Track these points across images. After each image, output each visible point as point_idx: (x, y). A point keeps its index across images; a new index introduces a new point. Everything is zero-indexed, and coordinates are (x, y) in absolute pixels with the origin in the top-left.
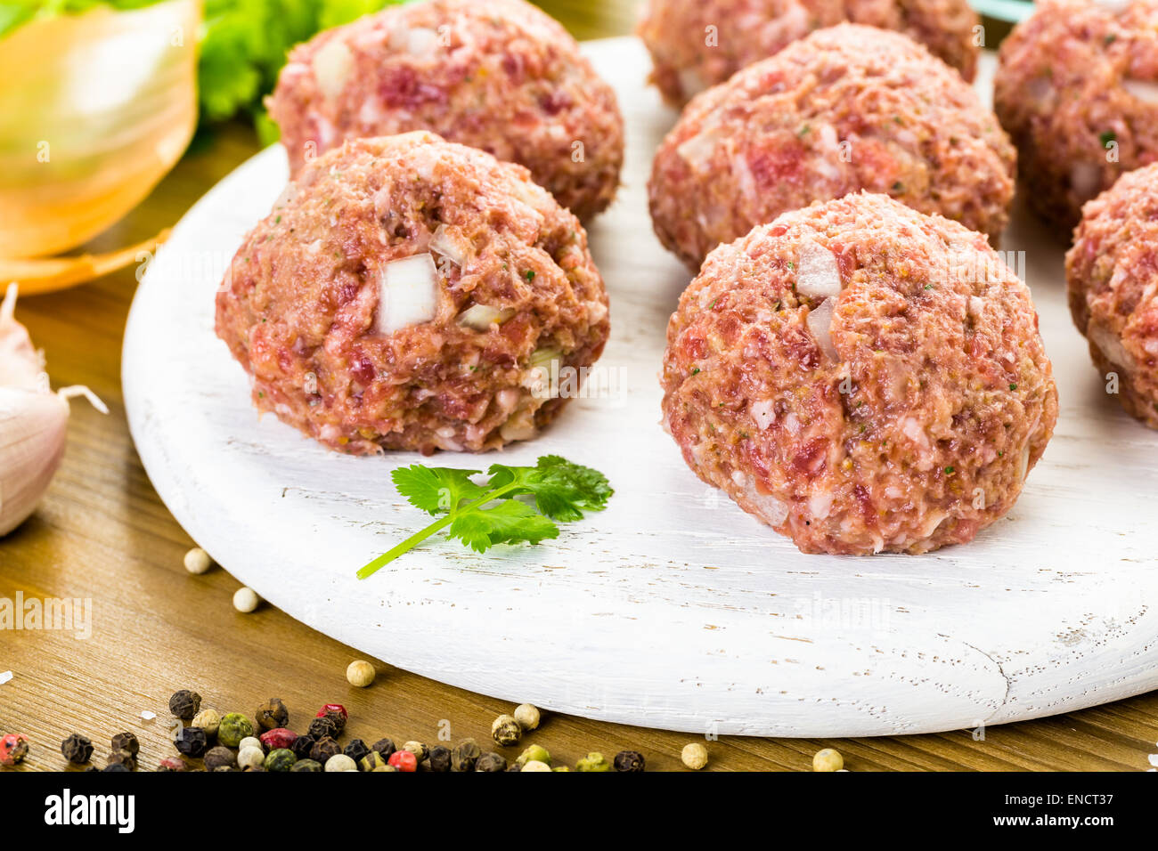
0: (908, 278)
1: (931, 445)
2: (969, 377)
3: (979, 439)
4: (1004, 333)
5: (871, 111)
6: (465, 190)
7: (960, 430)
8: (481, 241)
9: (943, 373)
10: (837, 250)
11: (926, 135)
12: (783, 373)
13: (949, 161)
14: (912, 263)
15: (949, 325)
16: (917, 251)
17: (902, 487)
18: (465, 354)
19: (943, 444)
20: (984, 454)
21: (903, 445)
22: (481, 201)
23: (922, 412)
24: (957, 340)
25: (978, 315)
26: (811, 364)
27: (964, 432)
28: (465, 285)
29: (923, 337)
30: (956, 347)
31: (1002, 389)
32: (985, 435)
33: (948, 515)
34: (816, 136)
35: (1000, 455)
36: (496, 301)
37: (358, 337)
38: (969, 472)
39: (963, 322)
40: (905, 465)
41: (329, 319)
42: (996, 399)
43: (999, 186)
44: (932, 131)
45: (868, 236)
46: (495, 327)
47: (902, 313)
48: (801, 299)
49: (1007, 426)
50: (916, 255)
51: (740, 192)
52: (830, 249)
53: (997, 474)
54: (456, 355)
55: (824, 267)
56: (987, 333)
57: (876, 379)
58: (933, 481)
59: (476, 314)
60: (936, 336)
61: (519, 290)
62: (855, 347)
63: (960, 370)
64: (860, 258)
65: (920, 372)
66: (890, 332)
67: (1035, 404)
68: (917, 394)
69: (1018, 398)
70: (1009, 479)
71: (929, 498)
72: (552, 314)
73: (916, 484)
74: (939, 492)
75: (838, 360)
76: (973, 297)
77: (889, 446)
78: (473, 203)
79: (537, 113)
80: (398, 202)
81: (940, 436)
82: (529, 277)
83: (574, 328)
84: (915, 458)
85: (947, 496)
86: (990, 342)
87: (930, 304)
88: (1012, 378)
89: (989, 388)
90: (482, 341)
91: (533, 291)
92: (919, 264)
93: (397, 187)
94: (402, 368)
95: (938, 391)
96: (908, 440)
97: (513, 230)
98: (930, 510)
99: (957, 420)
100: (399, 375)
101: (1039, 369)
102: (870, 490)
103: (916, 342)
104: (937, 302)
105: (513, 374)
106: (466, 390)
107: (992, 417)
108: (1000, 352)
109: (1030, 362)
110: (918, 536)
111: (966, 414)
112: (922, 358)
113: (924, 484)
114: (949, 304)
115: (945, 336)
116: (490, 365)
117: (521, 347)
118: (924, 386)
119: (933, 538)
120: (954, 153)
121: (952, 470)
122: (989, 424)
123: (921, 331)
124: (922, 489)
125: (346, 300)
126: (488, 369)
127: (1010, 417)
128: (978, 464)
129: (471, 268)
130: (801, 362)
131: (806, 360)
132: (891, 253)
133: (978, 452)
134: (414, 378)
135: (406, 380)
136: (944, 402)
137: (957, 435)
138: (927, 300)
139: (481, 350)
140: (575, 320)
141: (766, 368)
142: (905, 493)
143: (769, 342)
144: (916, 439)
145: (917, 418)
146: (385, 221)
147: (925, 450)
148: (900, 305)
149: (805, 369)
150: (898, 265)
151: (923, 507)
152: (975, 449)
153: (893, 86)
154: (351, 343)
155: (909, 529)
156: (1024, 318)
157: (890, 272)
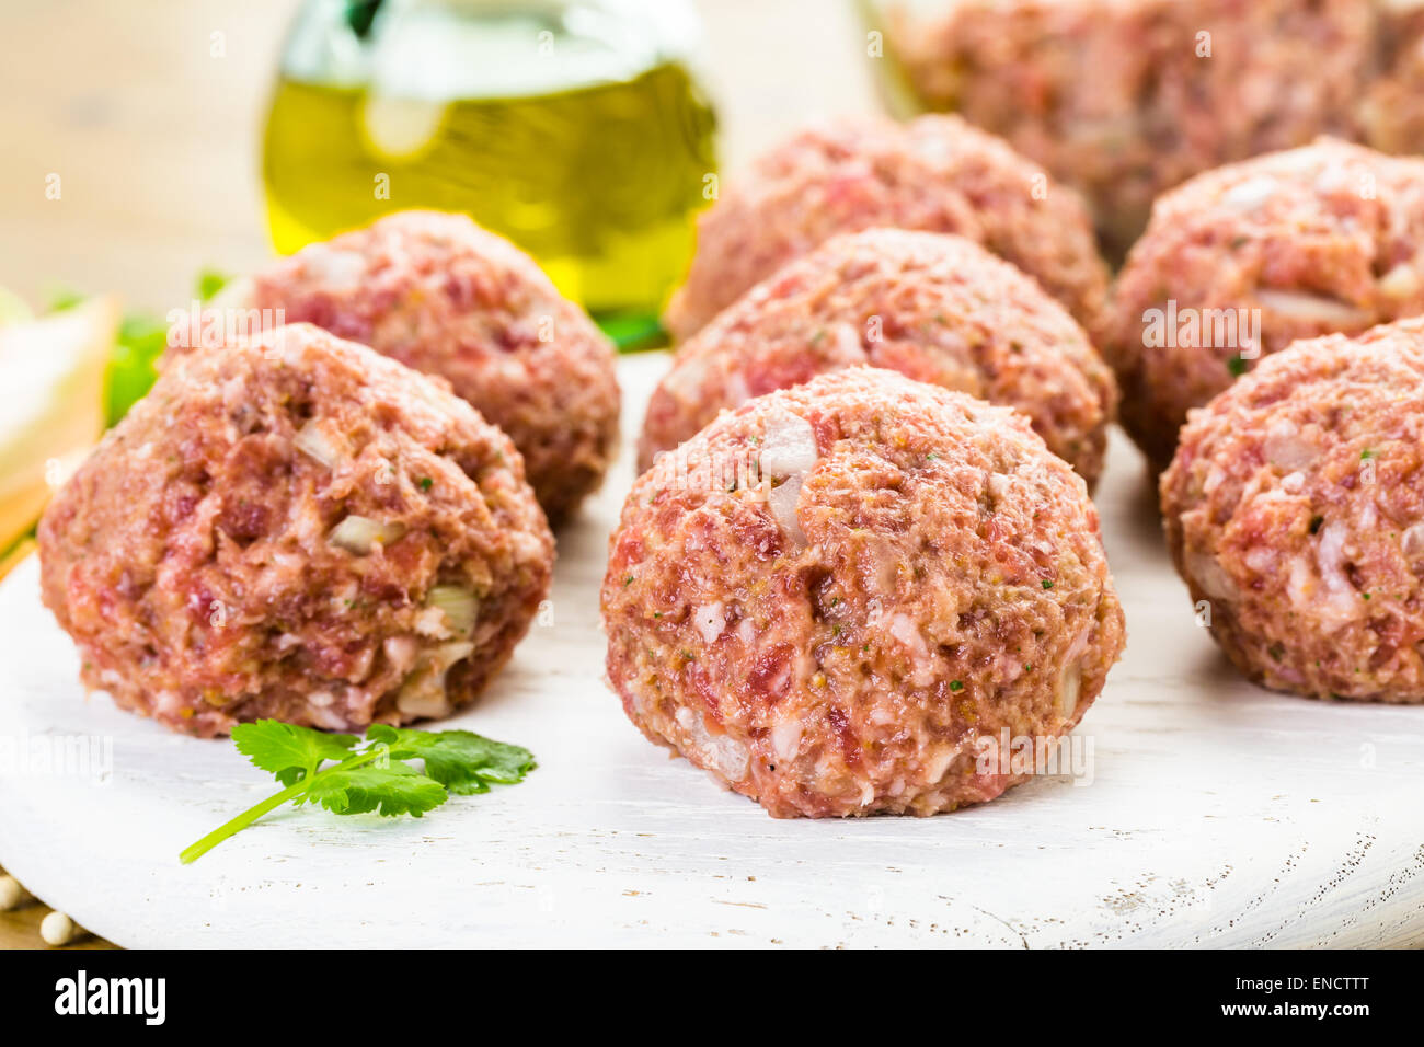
0: (907, 448)
1: (930, 651)
2: (983, 565)
3: (997, 646)
4: (1037, 518)
5: (905, 309)
6: (342, 379)
7: (970, 632)
8: (361, 438)
9: (947, 560)
10: (814, 419)
11: (978, 338)
12: (733, 566)
13: (1007, 368)
14: (912, 429)
15: (957, 500)
16: (921, 415)
17: (892, 707)
18: (337, 583)
19: (948, 651)
20: (1006, 667)
21: (890, 649)
22: (364, 393)
23: (916, 606)
24: (967, 518)
25: (1000, 494)
26: (770, 552)
27: (976, 636)
28: (335, 491)
29: (919, 513)
30: (966, 528)
31: (1031, 585)
32: (1005, 640)
33: (958, 750)
34: (833, 342)
35: (1028, 671)
36: (379, 514)
37: (198, 565)
38: (984, 688)
39: (979, 501)
40: (896, 678)
41: (161, 543)
42: (1021, 596)
43: (1077, 403)
44: (987, 333)
45: (856, 400)
46: (378, 547)
47: (895, 486)
48: (764, 478)
49: (1039, 633)
50: (919, 420)
52: (806, 418)
53: (1025, 697)
54: (324, 584)
55: (795, 438)
56: (1009, 516)
57: (855, 565)
58: (935, 701)
59: (353, 529)
60: (937, 511)
61: (410, 500)
62: (826, 524)
63: (970, 555)
64: (844, 428)
65: (914, 557)
66: (875, 507)
67: (1080, 612)
68: (909, 584)
69: (1055, 600)
70: (1046, 707)
71: (930, 724)
72: (456, 535)
73: (912, 705)
74: (944, 716)
75: (805, 544)
76: (994, 474)
77: (872, 651)
78: (354, 395)
79: (489, 348)
80: (255, 394)
81: (941, 639)
82: (424, 484)
83: (492, 559)
84: (908, 667)
85: (955, 724)
86: (1015, 525)
87: (932, 476)
88: (1046, 572)
89: (1013, 582)
90: (360, 566)
91: (430, 502)
92: (922, 430)
93: (254, 378)
94: (252, 602)
95: (938, 581)
96: (896, 642)
97: (407, 430)
98: (934, 742)
99: (965, 621)
100: (250, 612)
101: (1088, 569)
102: (850, 713)
103: (910, 519)
104: (942, 473)
105: (405, 612)
106: (342, 635)
107: (1015, 617)
108: (1031, 540)
109: (1075, 558)
110: (919, 781)
111: (980, 612)
112: (918, 540)
113: (923, 705)
114: (959, 476)
115: (950, 512)
116: (372, 599)
117: (413, 576)
118: (920, 575)
119: (943, 787)
120: (1014, 360)
121: (960, 685)
122: (1010, 626)
123: (918, 506)
124: (921, 711)
125: (182, 516)
126: (371, 605)
127: (1042, 620)
128: (997, 679)
129: (344, 471)
130: (758, 550)
131: (764, 547)
132: (886, 418)
133: (996, 663)
134: (270, 615)
135: (259, 619)
136: (946, 595)
137: (966, 640)
138: (928, 471)
139: (359, 578)
140: (491, 547)
141: (713, 561)
142: (896, 717)
143: (717, 528)
144: (908, 642)
145: (910, 613)
146: (236, 418)
147: (921, 657)
148: (891, 476)
149: (761, 557)
150: (891, 432)
151: (923, 739)
152: (992, 659)
153: (937, 281)
154: (188, 573)
155: (906, 771)
156: (1068, 504)
157: (881, 440)
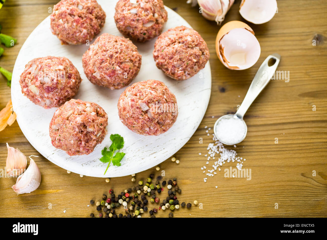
5: (121, 60)
8: (93, 126)
10: (145, 102)
11: (129, 58)
13: (134, 59)
14: (156, 99)
22: (89, 120)
25: (166, 99)
28: (96, 134)
34: (115, 68)
36: (100, 131)
45: (148, 97)
48: (144, 112)
51: (108, 80)
57: (162, 119)
61: (102, 128)
64: (149, 102)
75: (155, 119)
76: (164, 96)
77: (166, 125)
80: (80, 128)
81: (171, 119)
82: (101, 125)
88: (174, 103)
90: (100, 136)
95: (169, 115)
97: (95, 120)
99: (172, 115)
104: (162, 102)
108: (171, 101)
117: (105, 133)
132: (152, 99)
141: (146, 124)
145: (168, 120)
146: (80, 132)
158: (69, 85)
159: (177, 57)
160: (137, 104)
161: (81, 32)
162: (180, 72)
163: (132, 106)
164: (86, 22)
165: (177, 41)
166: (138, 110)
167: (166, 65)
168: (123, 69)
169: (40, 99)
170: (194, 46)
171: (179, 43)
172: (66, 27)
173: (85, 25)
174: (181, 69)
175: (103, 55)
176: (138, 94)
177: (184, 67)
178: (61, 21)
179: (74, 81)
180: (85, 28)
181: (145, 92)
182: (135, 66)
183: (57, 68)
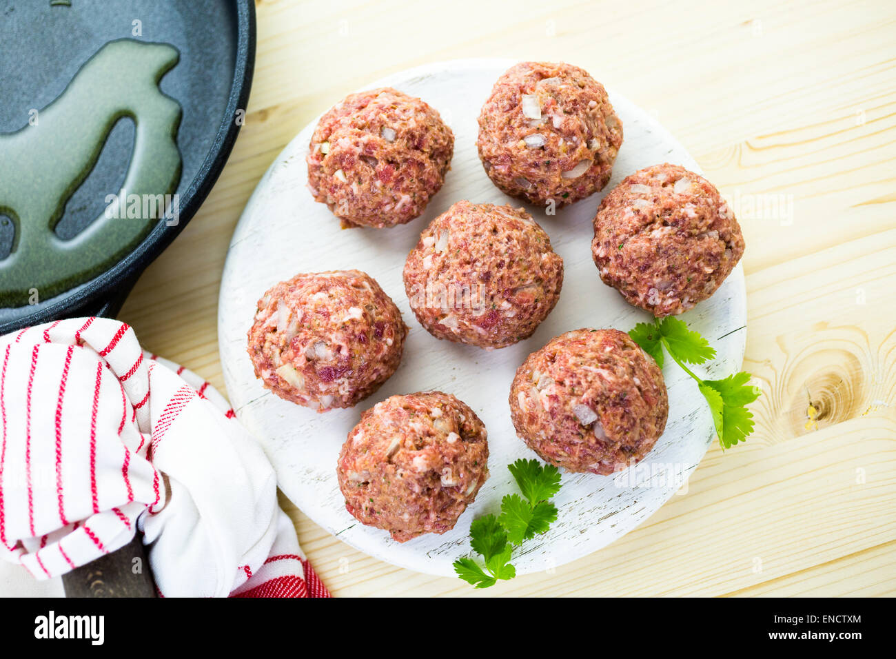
158: (379, 356)
159: (662, 264)
160: (567, 408)
161: (396, 201)
162: (670, 301)
163: (552, 413)
164: (409, 175)
165: (659, 221)
166: (569, 424)
167: (631, 284)
168: (518, 306)
169: (307, 398)
170: (704, 229)
171: (665, 224)
172: (355, 192)
173: (406, 183)
174: (671, 293)
175: (464, 275)
176: (567, 382)
177: (681, 288)
178: (339, 174)
179: (390, 341)
180: (406, 190)
181: (586, 376)
182: (548, 291)
183: (346, 319)
